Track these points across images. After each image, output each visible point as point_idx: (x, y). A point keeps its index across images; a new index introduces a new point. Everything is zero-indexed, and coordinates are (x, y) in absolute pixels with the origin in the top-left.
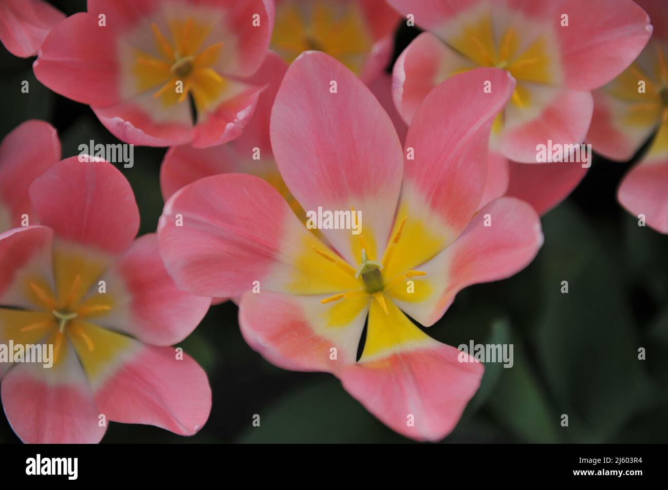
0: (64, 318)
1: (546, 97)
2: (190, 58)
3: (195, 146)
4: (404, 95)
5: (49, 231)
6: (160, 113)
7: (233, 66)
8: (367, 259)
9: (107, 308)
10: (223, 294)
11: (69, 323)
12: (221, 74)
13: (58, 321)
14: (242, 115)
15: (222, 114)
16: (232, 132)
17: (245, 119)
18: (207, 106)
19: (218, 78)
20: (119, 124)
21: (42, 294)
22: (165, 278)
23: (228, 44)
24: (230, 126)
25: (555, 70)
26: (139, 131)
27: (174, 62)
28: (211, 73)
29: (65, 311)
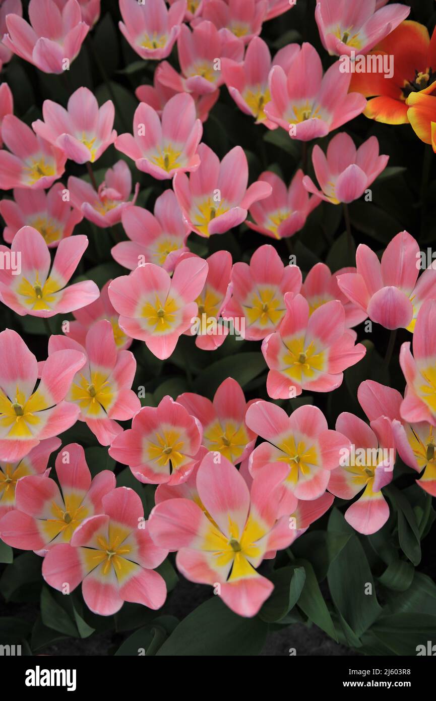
0: (111, 554)
1: (315, 470)
2: (171, 448)
3: (168, 484)
4: (252, 469)
5: (108, 517)
6: (157, 469)
7: (188, 451)
8: (233, 537)
9: (128, 551)
10: (173, 549)
11: (113, 556)
12: (182, 454)
13: (108, 555)
14: (187, 473)
15: (181, 471)
16: (183, 480)
17: (188, 475)
18: (176, 467)
19: (181, 456)
20: (139, 475)
21: (103, 543)
22: (150, 541)
23: (187, 441)
24: (182, 477)
25: (319, 460)
26: (146, 478)
27: (164, 449)
28: (178, 453)
29: (111, 551)
